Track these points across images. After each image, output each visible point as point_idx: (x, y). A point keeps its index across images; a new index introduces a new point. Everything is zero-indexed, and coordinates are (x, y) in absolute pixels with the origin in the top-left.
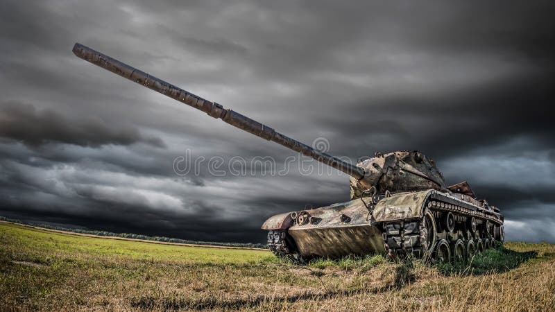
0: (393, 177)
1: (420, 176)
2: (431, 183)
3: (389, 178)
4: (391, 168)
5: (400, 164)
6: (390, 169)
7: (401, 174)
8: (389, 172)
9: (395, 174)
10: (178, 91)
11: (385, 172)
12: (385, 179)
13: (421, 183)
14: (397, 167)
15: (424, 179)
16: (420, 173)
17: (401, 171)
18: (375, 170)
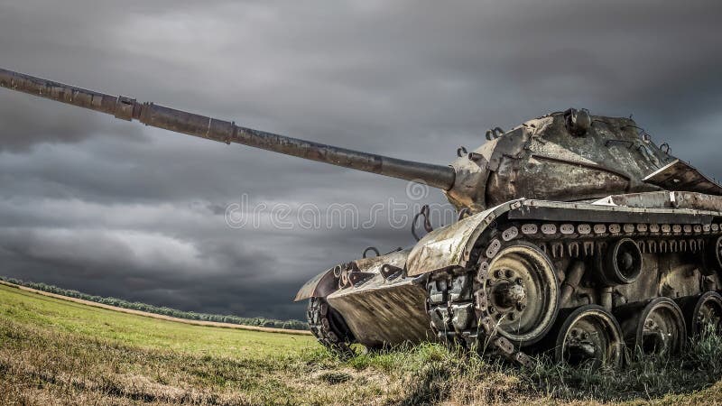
0: (512, 175)
1: (577, 164)
2: (603, 175)
3: (505, 180)
4: (510, 157)
5: (534, 146)
6: (505, 160)
7: (532, 166)
8: (503, 168)
9: (516, 170)
10: (61, 89)
11: (493, 168)
12: (497, 182)
13: (578, 179)
14: (523, 153)
15: (586, 171)
16: (577, 158)
17: (532, 161)
18: (475, 168)
